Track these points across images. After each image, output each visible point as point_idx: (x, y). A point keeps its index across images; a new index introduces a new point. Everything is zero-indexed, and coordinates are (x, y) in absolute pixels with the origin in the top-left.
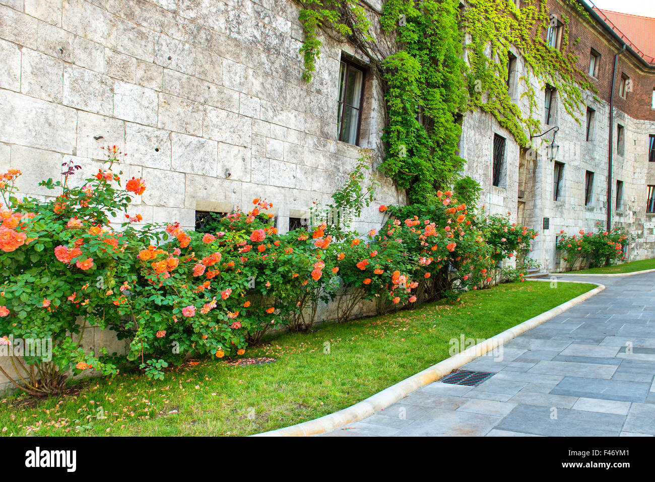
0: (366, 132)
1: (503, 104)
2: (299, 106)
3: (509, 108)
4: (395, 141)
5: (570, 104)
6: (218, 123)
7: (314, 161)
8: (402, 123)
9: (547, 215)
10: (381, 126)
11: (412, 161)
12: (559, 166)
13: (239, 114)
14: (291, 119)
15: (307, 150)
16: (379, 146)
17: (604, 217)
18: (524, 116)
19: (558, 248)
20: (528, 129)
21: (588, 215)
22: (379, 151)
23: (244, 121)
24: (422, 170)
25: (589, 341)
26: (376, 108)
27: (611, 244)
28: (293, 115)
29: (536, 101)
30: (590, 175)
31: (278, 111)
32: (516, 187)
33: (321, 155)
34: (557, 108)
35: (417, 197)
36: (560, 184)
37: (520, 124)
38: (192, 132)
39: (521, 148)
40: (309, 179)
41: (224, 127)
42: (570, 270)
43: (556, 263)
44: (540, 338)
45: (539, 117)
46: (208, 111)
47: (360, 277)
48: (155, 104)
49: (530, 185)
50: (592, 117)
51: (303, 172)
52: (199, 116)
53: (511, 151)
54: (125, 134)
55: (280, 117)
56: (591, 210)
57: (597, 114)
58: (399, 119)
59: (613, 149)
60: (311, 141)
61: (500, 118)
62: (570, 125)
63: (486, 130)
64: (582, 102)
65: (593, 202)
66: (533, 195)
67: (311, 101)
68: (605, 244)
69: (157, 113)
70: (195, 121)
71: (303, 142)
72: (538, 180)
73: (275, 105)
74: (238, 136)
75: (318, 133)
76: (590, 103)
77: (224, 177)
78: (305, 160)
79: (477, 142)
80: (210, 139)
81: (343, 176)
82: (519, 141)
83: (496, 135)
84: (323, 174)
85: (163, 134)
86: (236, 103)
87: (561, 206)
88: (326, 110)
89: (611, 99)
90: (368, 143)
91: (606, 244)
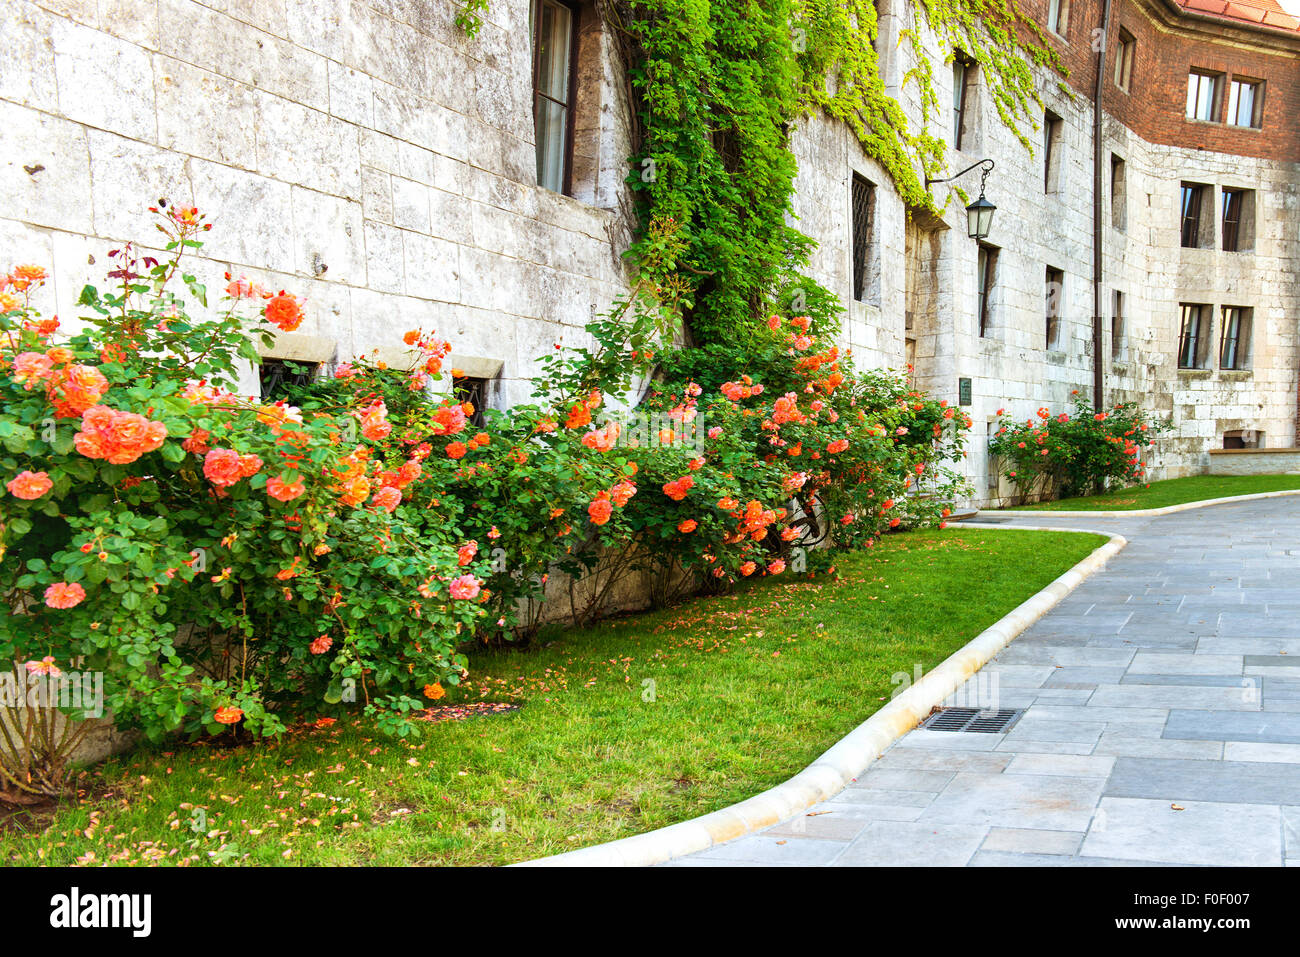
0: (589, 164)
1: (870, 100)
2: (453, 96)
3: (882, 109)
4: (663, 191)
5: (1008, 102)
6: (287, 136)
7: (493, 237)
8: (676, 145)
9: (966, 373)
10: (624, 153)
11: (702, 241)
12: (989, 253)
13: (329, 115)
14: (438, 129)
15: (478, 208)
16: (623, 200)
17: (1087, 379)
18: (912, 130)
19: (994, 451)
20: (920, 162)
21: (1054, 372)
22: (623, 211)
23: (342, 132)
24: (725, 264)
25: (1169, 646)
26: (611, 105)
27: (1114, 441)
28: (443, 119)
29: (935, 91)
30: (1054, 274)
31: (410, 108)
32: (901, 306)
33: (507, 222)
34: (980, 111)
35: (714, 328)
36: (990, 298)
37: (904, 148)
38: (234, 160)
39: (906, 210)
40: (487, 282)
41: (300, 148)
42: (1020, 502)
43: (991, 487)
44: (1064, 645)
45: (943, 130)
46: (263, 106)
47: (668, 517)
48: (147, 85)
49: (925, 298)
50: (1056, 133)
51: (474, 262)
52: (246, 117)
53: (889, 213)
54: (91, 160)
55: (415, 124)
56: (1060, 360)
57: (1066, 127)
58: (672, 136)
59: (1103, 215)
60: (484, 186)
61: (865, 135)
62: (1010, 154)
63: (836, 163)
64: (1034, 97)
65: (1062, 344)
66: (933, 323)
67: (477, 87)
68: (1100, 442)
69: (154, 106)
70: (238, 130)
71: (467, 189)
72: (942, 286)
73: (402, 93)
74: (332, 172)
75: (498, 167)
76: (1051, 101)
77: (311, 273)
78: (476, 234)
79: (820, 193)
80: (273, 176)
81: (554, 275)
82: (903, 192)
83: (856, 175)
84: (515, 269)
85: (172, 163)
86: (320, 85)
87: (996, 349)
88: (509, 108)
89: (1096, 92)
90: (596, 192)
91: (1104, 442)
